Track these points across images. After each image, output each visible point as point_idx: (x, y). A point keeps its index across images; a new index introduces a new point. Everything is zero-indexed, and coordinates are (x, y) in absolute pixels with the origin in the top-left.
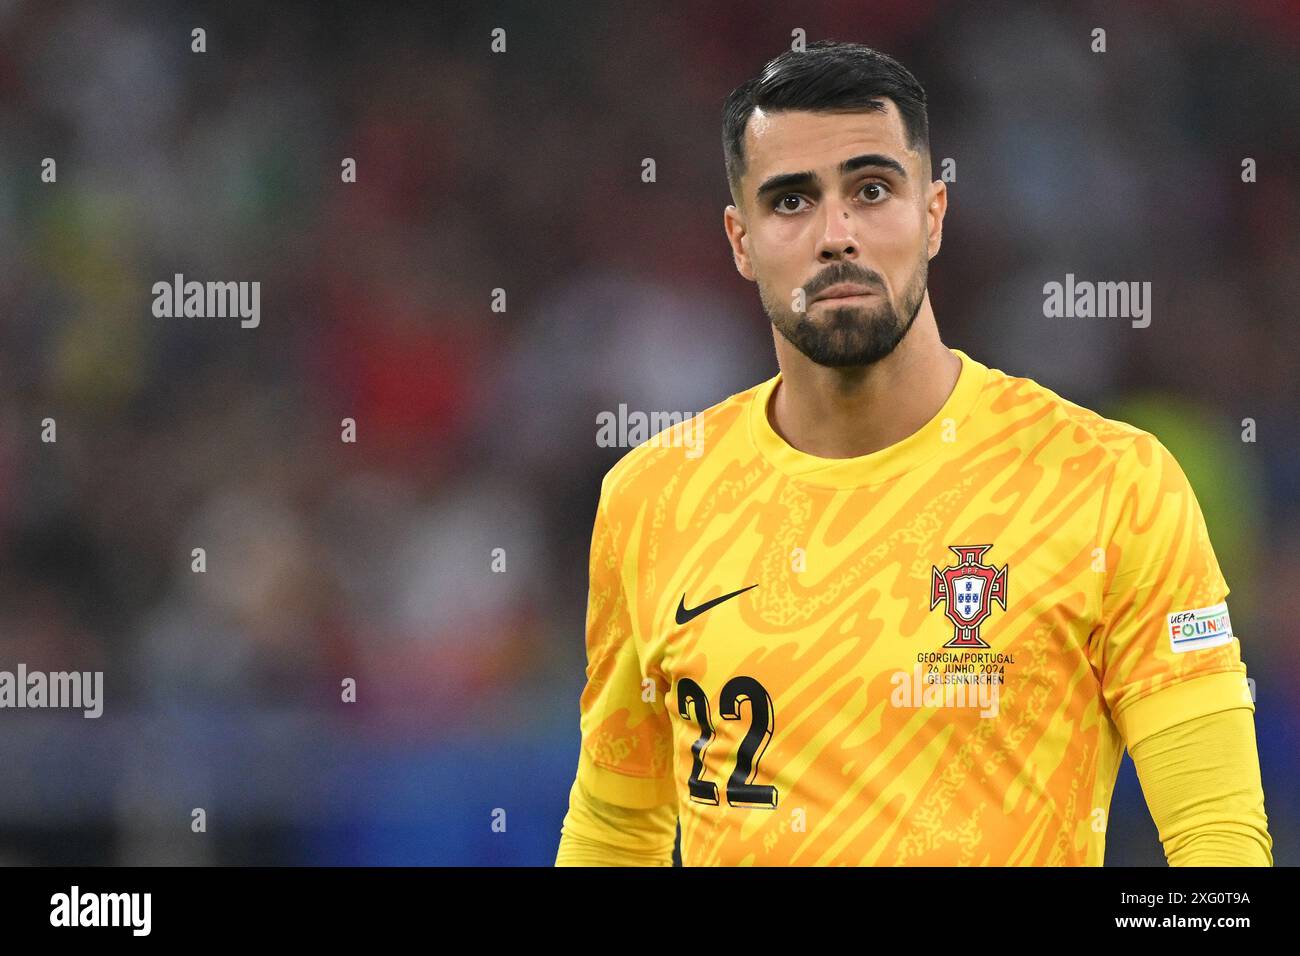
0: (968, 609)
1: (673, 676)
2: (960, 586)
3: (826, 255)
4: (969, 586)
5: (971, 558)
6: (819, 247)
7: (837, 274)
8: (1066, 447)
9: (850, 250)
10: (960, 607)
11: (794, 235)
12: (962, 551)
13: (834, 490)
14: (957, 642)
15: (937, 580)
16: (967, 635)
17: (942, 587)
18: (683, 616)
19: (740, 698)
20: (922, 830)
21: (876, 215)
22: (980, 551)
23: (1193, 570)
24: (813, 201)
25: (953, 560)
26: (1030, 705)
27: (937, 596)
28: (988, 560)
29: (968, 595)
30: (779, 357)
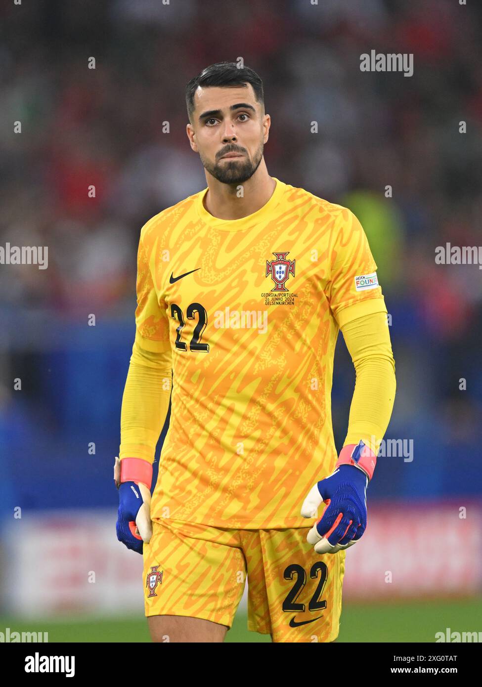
0: (280, 277)
1: (169, 303)
2: (277, 268)
3: (225, 141)
4: (280, 268)
5: (281, 257)
6: (223, 138)
7: (229, 149)
8: (316, 214)
9: (234, 139)
10: (277, 276)
11: (213, 134)
12: (278, 255)
13: (229, 232)
14: (277, 289)
15: (268, 266)
16: (280, 286)
17: (270, 268)
18: (172, 280)
19: (194, 311)
20: (265, 360)
21: (244, 126)
22: (284, 255)
23: (364, 260)
24: (220, 121)
25: (274, 258)
26: (304, 312)
27: (268, 272)
28: (288, 258)
29: (280, 271)
30: (207, 182)
